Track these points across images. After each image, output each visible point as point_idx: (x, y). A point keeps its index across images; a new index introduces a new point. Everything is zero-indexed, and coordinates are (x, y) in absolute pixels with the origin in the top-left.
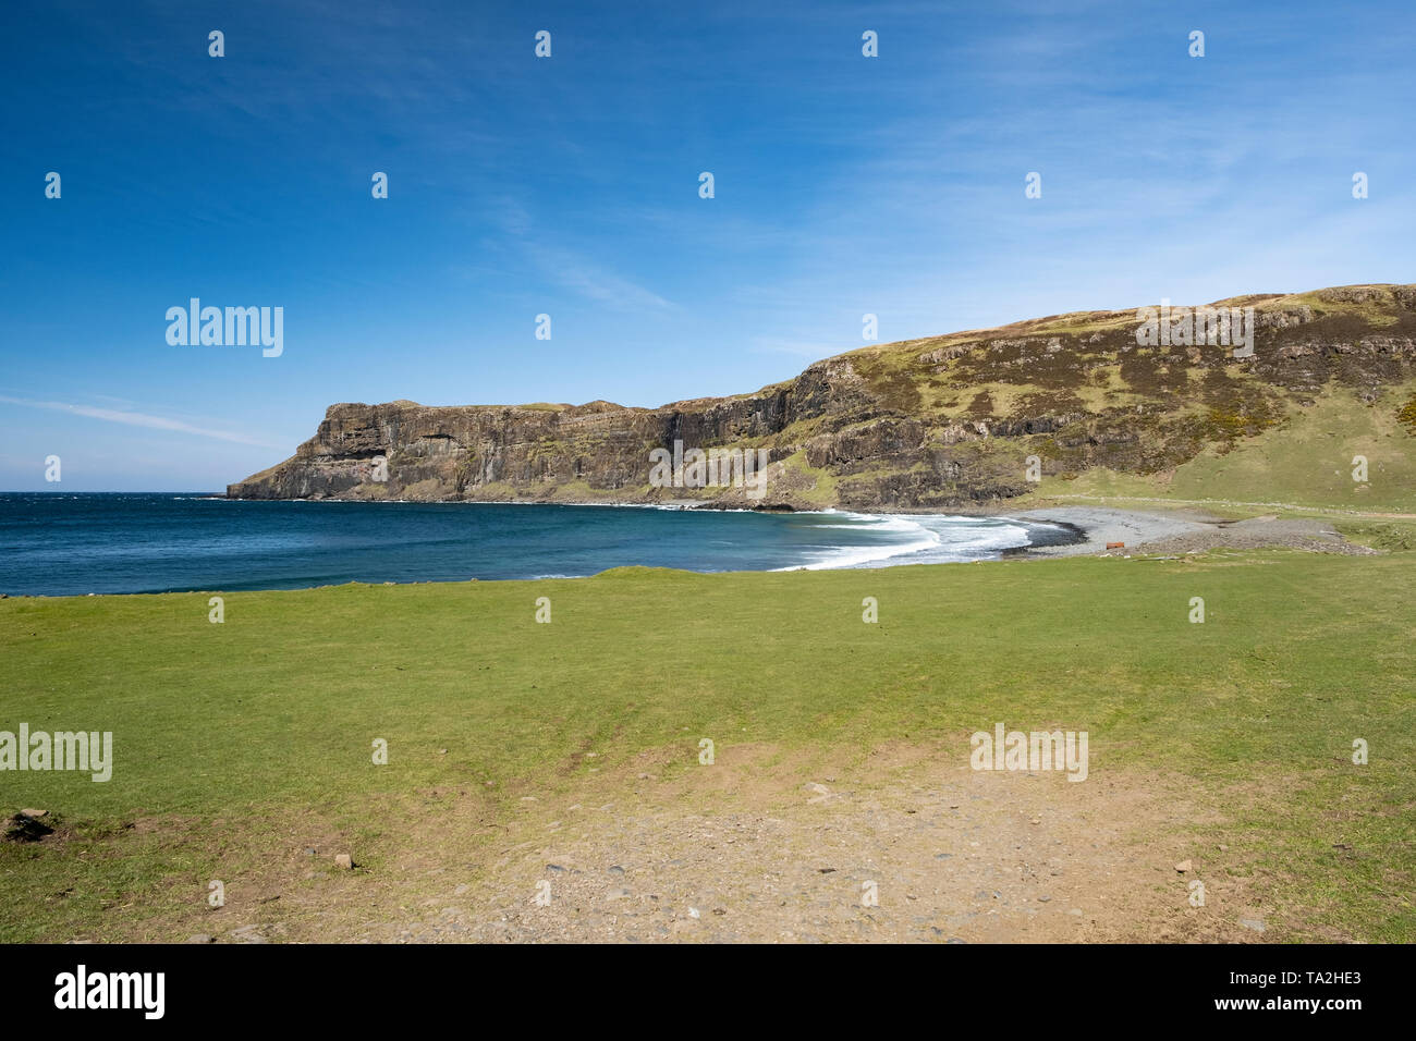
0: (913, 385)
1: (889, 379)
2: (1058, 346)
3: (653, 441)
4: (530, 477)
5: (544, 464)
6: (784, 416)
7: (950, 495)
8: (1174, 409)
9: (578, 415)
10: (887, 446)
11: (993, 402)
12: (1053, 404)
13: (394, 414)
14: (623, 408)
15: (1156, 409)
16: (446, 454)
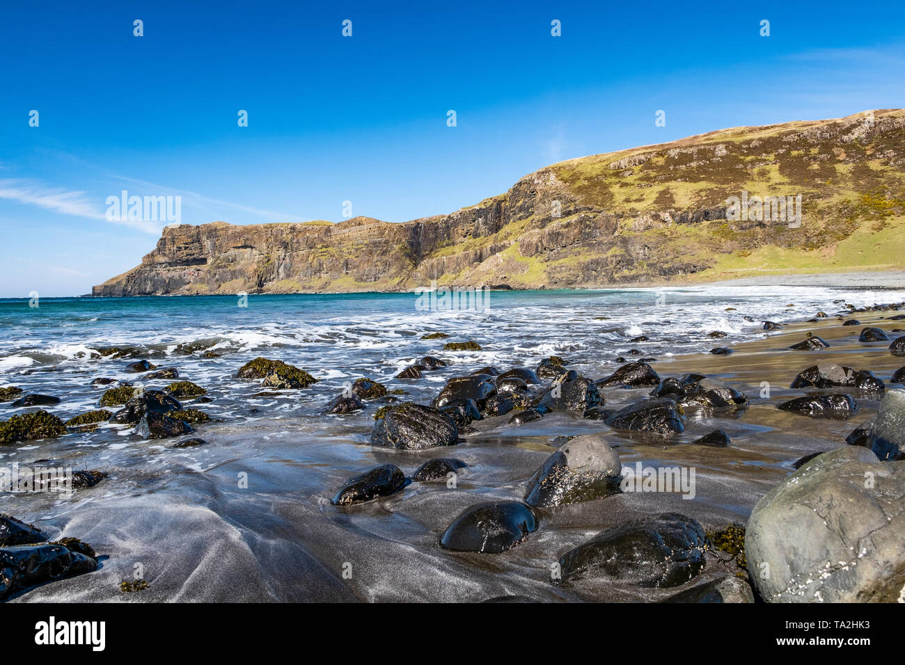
0: (605, 187)
1: (586, 183)
2: (724, 151)
3: (401, 245)
4: (311, 275)
5: (321, 265)
6: (500, 220)
7: (642, 273)
8: (829, 196)
9: (345, 227)
10: (586, 235)
11: (674, 197)
12: (726, 196)
13: (212, 232)
14: (378, 221)
15: (813, 197)
16: (250, 260)
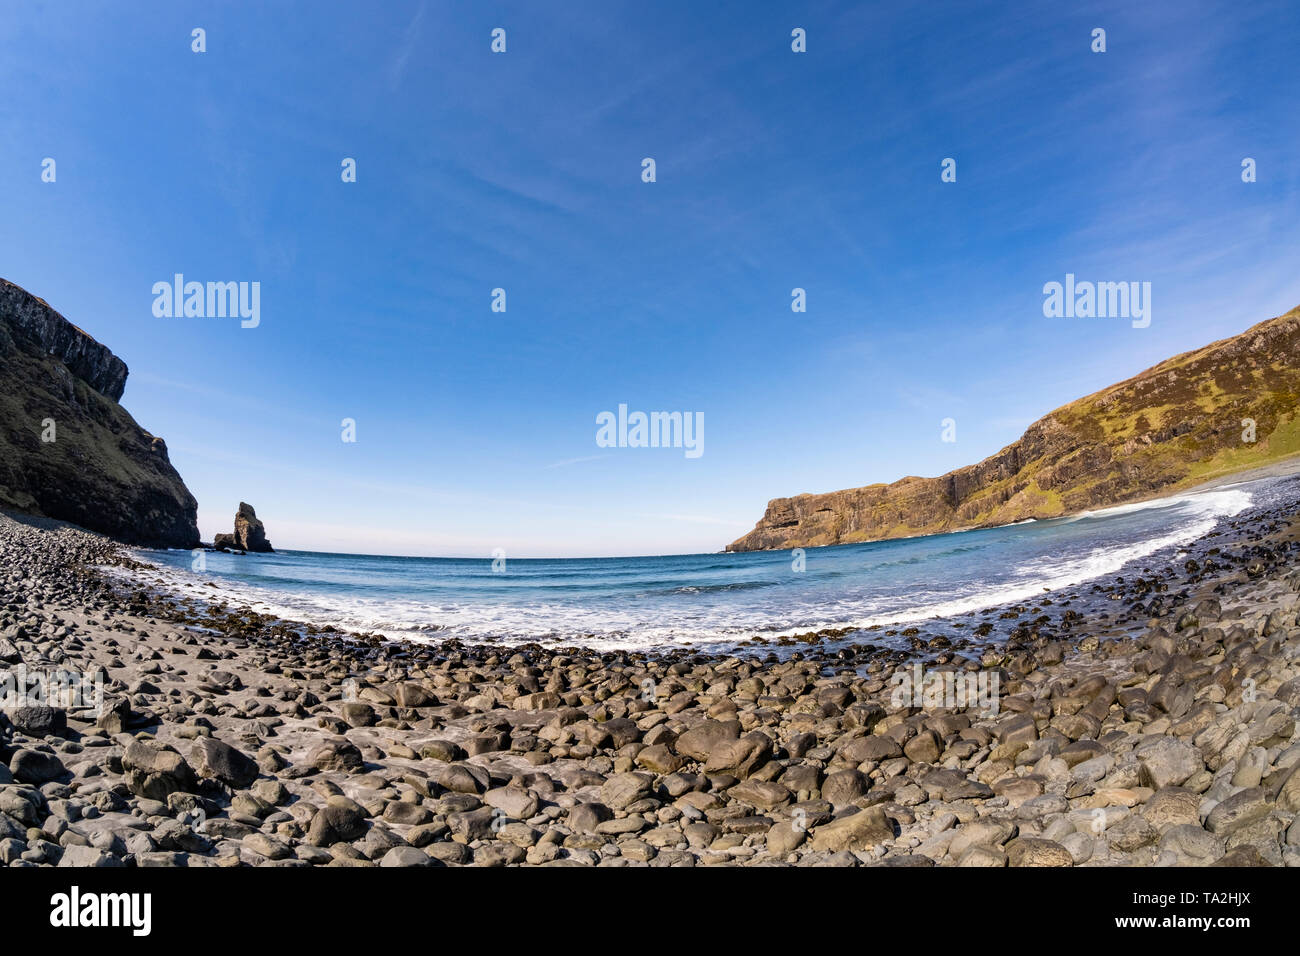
1: (1080, 422)
2: (1175, 377)
3: (940, 495)
4: (874, 525)
5: (881, 518)
6: (1018, 464)
7: (1137, 490)
9: (897, 487)
10: (1088, 465)
11: (1149, 421)
12: (1185, 413)
13: (801, 501)
16: (829, 519)
